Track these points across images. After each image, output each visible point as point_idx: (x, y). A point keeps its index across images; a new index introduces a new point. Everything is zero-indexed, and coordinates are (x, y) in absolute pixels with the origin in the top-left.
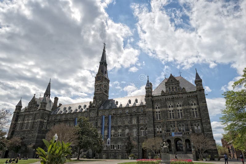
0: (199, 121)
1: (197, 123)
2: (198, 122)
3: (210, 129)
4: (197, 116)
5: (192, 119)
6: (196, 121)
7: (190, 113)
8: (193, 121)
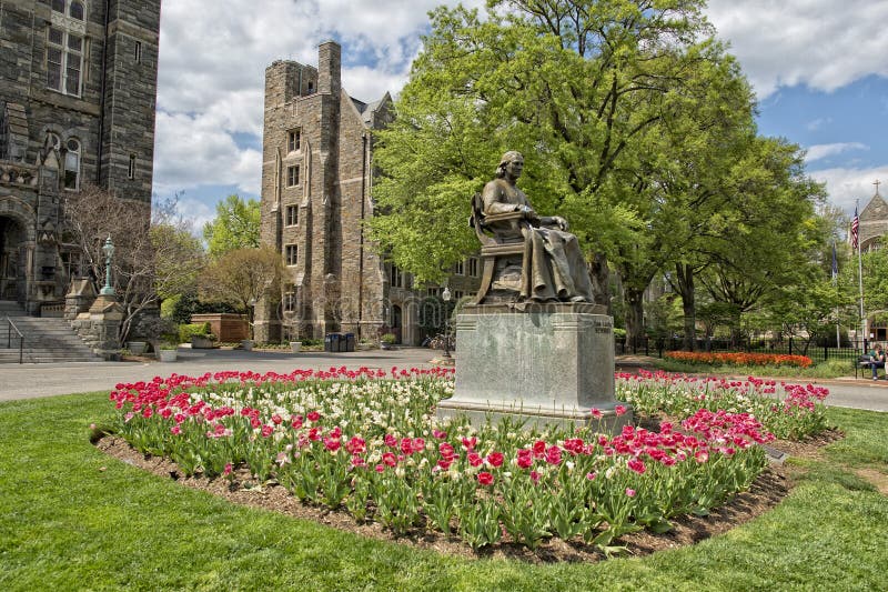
0: (84, 119)
1: (71, 132)
2: (74, 124)
3: (145, 185)
4: (73, 87)
5: (39, 96)
6: (68, 117)
7: (37, 54)
8: (47, 111)
